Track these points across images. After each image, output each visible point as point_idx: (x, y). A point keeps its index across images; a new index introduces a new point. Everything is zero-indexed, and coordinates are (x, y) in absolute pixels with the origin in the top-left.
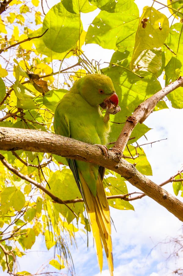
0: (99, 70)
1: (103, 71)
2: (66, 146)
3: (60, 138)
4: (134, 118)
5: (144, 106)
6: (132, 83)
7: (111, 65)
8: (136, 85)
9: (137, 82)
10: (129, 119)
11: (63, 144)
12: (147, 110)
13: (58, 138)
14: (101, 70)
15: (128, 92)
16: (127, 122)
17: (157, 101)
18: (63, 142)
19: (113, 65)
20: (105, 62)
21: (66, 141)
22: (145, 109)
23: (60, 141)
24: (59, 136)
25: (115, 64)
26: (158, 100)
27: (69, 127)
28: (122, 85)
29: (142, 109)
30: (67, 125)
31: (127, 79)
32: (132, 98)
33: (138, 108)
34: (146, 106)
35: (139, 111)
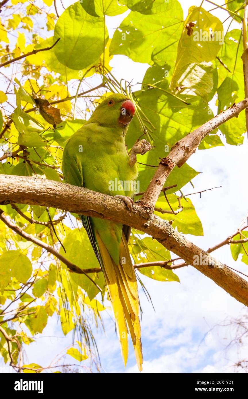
0: (130, 94)
1: (135, 95)
2: (75, 198)
3: (67, 188)
4: (169, 160)
5: (184, 143)
6: (174, 111)
7: (146, 86)
8: (181, 114)
9: (182, 110)
10: (163, 161)
11: (71, 196)
12: (188, 149)
13: (65, 188)
14: (133, 94)
15: (168, 122)
16: (161, 165)
17: (201, 137)
18: (72, 193)
19: (149, 86)
20: (138, 83)
21: (76, 191)
22: (185, 147)
23: (67, 191)
25: (153, 86)
26: (203, 136)
27: (82, 173)
28: (160, 113)
29: (181, 147)
30: (80, 170)
31: (167, 105)
32: (174, 131)
33: (175, 146)
34: (187, 144)
35: (177, 150)
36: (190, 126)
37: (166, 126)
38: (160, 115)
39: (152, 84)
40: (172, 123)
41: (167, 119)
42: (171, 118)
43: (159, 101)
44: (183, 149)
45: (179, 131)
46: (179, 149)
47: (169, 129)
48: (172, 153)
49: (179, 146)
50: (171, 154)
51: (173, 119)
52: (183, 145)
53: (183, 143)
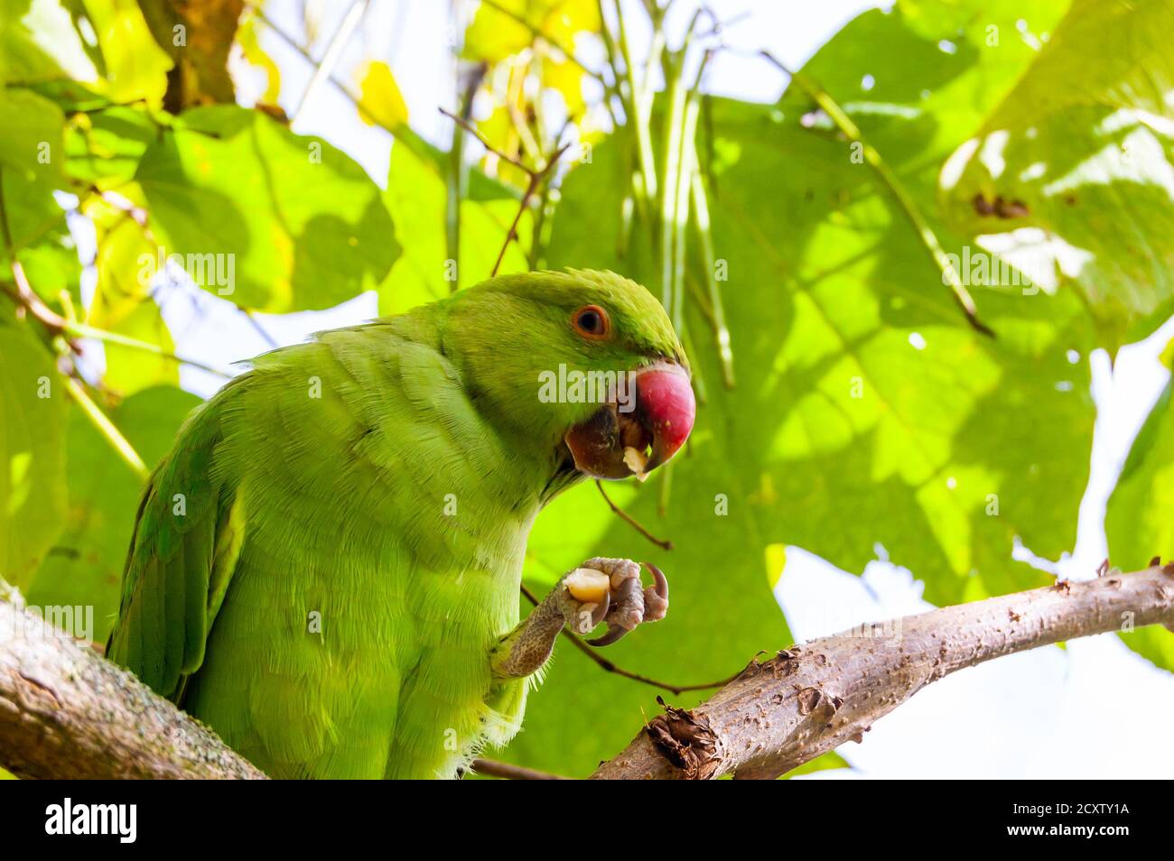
0: (687, 94)
1: (718, 114)
2: (136, 770)
3: (118, 705)
4: (704, 739)
5: (824, 673)
6: (893, 318)
7: (802, 96)
8: (915, 354)
10: (670, 722)
11: (120, 752)
12: (829, 712)
13: (107, 703)
14: (707, 102)
15: (826, 363)
16: (646, 744)
17: (932, 670)
18: (130, 738)
20: (764, 53)
21: (152, 737)
22: (817, 695)
23: (111, 722)
24: (125, 676)
25: (834, 114)
28: (807, 286)
29: (798, 690)
31: (867, 266)
32: (836, 432)
33: (771, 670)
34: (835, 683)
35: (768, 693)
36: (940, 448)
37: (803, 381)
38: (802, 302)
39: (839, 103)
40: (847, 381)
41: (831, 342)
42: (854, 346)
43: (836, 217)
44: (800, 705)
45: (863, 443)
46: (784, 693)
47: (813, 403)
48: (736, 700)
49: (791, 680)
50: (729, 704)
51: (859, 359)
52: (816, 678)
53: (821, 669)
